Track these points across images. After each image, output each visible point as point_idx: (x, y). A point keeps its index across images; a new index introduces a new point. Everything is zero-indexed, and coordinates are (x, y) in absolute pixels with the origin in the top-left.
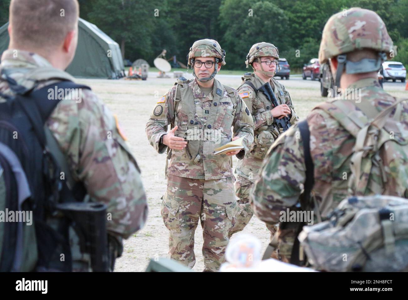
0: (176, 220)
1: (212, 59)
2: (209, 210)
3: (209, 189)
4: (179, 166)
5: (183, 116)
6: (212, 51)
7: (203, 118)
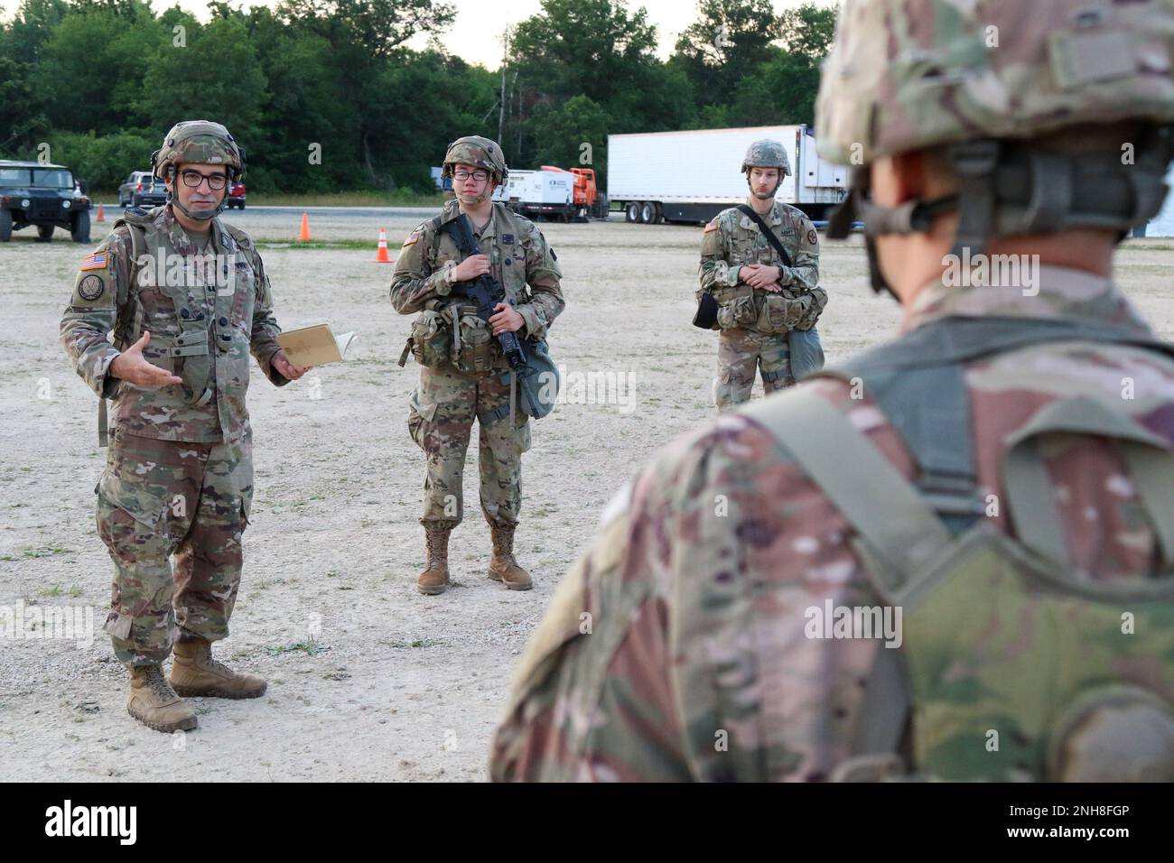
0: (157, 538)
1: (222, 170)
2: (217, 507)
3: (218, 462)
4: (154, 414)
5: (157, 299)
6: (226, 150)
7: (205, 301)
